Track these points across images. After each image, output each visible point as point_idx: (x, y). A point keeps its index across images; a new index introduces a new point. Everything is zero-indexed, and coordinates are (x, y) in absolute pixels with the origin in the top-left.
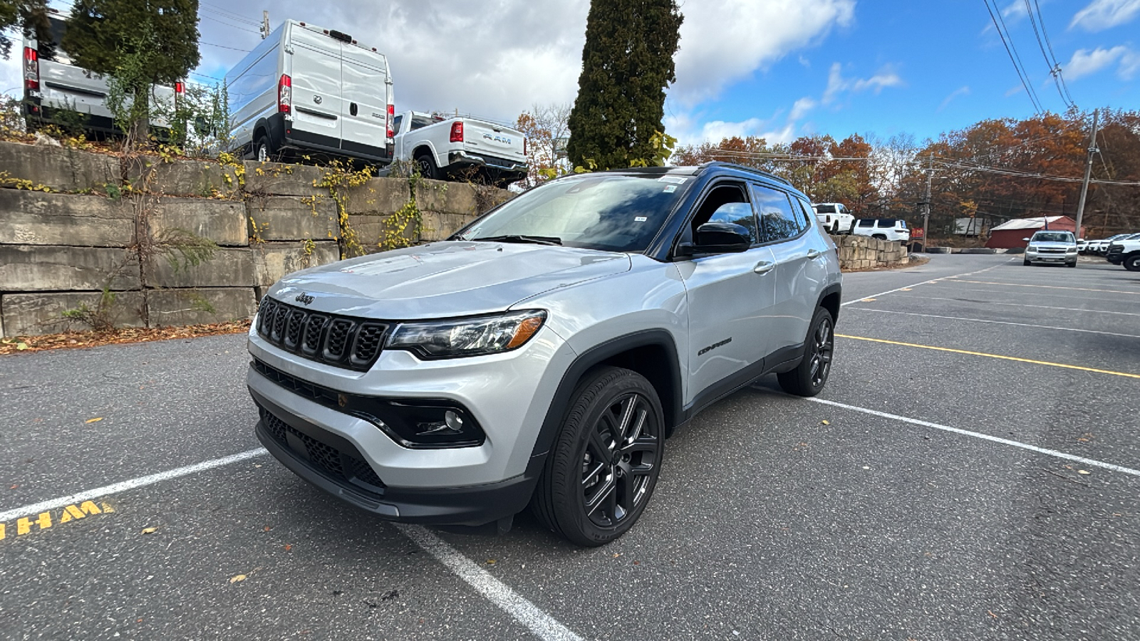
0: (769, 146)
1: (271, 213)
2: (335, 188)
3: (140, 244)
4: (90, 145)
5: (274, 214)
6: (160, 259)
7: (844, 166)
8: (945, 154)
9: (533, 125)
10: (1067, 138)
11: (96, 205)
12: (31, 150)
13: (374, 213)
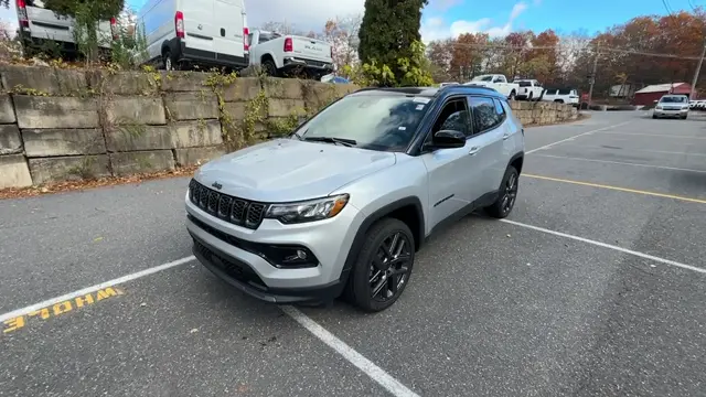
0: (491, 39)
1: (178, 103)
2: (215, 86)
3: (103, 125)
4: (65, 64)
5: (180, 104)
6: (116, 135)
7: (540, 52)
8: (608, 41)
9: (335, 28)
10: (693, 28)
11: (74, 103)
12: (32, 70)
13: (240, 100)
